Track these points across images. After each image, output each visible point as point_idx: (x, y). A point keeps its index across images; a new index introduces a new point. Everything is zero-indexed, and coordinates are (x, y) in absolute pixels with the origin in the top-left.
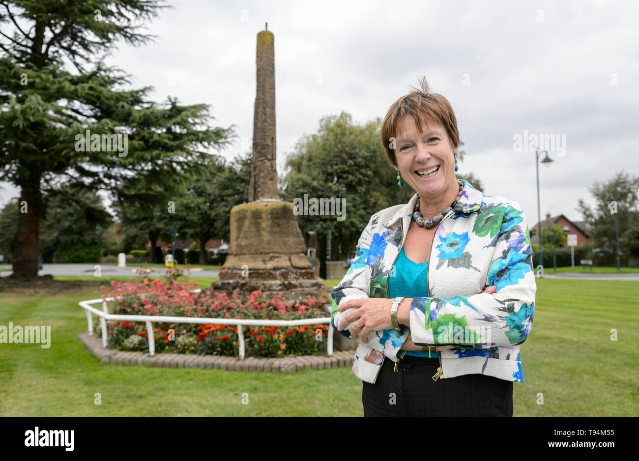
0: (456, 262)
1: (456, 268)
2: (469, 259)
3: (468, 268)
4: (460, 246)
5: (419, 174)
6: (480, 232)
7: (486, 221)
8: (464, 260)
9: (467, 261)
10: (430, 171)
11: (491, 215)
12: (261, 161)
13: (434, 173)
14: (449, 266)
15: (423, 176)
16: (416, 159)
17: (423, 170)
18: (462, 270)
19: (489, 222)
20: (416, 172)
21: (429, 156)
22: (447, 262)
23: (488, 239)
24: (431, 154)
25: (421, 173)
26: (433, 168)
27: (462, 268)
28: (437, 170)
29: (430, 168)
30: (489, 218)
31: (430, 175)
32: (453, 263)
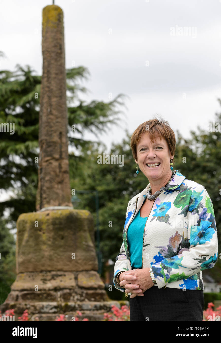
0: (161, 218)
1: (160, 221)
2: (168, 218)
3: (166, 223)
4: (166, 209)
5: (148, 166)
6: (177, 205)
7: (182, 199)
8: (165, 219)
9: (167, 220)
10: (154, 165)
11: (185, 196)
12: (47, 161)
13: (156, 167)
14: (157, 220)
15: (150, 167)
16: (148, 157)
17: (150, 163)
18: (163, 223)
19: (183, 200)
20: (147, 164)
21: (155, 156)
22: (156, 218)
23: (180, 210)
24: (156, 155)
25: (149, 165)
26: (156, 163)
27: (163, 222)
28: (159, 165)
29: (155, 163)
30: (183, 197)
31: (154, 167)
32: (160, 218)
